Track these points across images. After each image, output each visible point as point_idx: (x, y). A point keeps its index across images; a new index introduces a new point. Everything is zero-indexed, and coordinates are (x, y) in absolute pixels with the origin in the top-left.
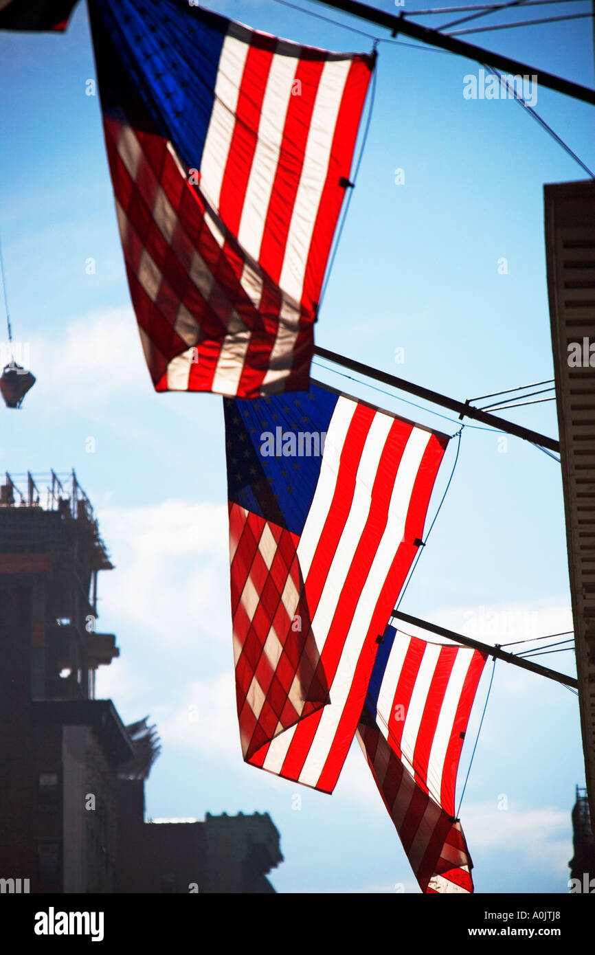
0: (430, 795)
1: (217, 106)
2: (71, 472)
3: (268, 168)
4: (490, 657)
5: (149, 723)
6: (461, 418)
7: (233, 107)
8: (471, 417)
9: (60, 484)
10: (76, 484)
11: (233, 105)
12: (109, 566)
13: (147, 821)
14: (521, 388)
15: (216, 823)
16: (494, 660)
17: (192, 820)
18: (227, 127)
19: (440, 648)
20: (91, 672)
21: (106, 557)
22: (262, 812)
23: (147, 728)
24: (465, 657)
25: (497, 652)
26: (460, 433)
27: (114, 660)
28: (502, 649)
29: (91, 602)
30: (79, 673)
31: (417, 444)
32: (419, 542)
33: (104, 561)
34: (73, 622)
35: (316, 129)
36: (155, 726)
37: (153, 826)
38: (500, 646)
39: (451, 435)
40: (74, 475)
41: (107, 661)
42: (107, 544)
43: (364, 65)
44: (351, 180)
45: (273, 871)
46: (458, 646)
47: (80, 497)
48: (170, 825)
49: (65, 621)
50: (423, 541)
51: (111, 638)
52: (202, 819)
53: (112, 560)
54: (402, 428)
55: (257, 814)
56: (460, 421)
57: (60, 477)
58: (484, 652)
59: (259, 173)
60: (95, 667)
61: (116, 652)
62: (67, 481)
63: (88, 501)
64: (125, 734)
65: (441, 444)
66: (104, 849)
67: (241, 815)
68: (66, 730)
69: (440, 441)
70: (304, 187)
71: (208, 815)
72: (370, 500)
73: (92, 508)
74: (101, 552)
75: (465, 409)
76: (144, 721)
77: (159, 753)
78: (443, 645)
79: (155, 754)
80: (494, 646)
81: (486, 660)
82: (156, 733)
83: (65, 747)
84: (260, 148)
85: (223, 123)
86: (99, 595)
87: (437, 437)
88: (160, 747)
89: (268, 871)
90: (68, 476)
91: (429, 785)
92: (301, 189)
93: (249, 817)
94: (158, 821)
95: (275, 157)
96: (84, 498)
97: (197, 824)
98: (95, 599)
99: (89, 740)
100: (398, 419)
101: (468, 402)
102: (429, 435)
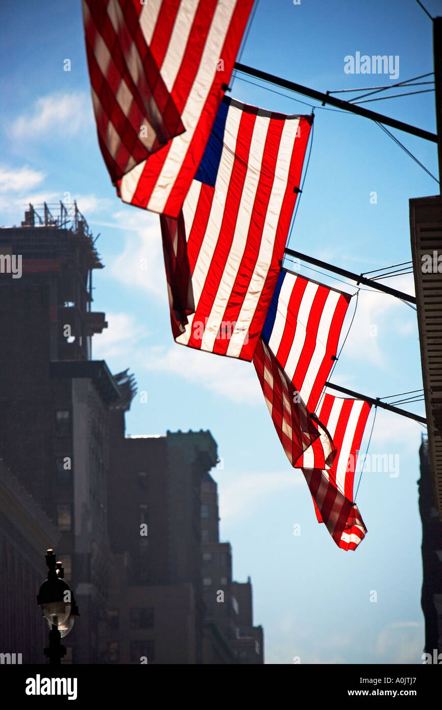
0: (338, 489)
1: (224, 150)
2: (74, 203)
3: (253, 185)
4: (374, 406)
5: (129, 373)
6: (358, 284)
7: (234, 150)
8: (364, 283)
9: (66, 212)
10: (77, 210)
11: (233, 148)
12: (100, 266)
13: (126, 437)
14: (393, 267)
15: (173, 437)
16: (376, 407)
17: (157, 436)
18: (230, 162)
19: (343, 400)
20: (88, 338)
21: (98, 260)
22: (205, 430)
23: (127, 376)
24: (358, 405)
25: (378, 402)
26: (358, 293)
27: (104, 330)
28: (381, 400)
29: (88, 290)
30: (81, 339)
31: (333, 299)
32: (334, 358)
33: (97, 262)
34: (75, 305)
35: (280, 160)
36: (133, 375)
37: (131, 440)
38: (379, 399)
39: (352, 295)
40: (75, 204)
41: (100, 331)
42: (98, 251)
43: (307, 121)
44: (300, 189)
45: (213, 469)
46: (354, 399)
47: (80, 219)
48: (142, 439)
49: (71, 304)
50: (337, 357)
51: (102, 315)
52: (164, 435)
53: (102, 262)
54: (323, 291)
55: (201, 431)
56: (357, 286)
57: (66, 206)
58: (370, 402)
59: (248, 189)
60: (91, 335)
61: (105, 325)
62: (70, 209)
63: (85, 222)
64: (113, 382)
65: (347, 301)
66: (101, 461)
67: (190, 432)
68: (74, 380)
69: (346, 298)
70: (274, 194)
71: (168, 432)
72: (305, 333)
73: (88, 227)
74: (94, 257)
75: (360, 279)
76: (126, 372)
77: (136, 393)
78: (345, 399)
79: (133, 394)
80: (375, 399)
81: (371, 407)
82: (134, 379)
83: (74, 392)
84: (249, 173)
85: (228, 159)
86: (93, 286)
87: (344, 296)
88: (136, 389)
89: (210, 469)
90: (72, 205)
91: (337, 483)
92: (272, 196)
93: (196, 434)
94: (134, 437)
95: (257, 177)
96: (83, 220)
97: (161, 439)
98: (91, 288)
99: (90, 388)
100: (321, 285)
101: (362, 275)
102: (339, 295)
